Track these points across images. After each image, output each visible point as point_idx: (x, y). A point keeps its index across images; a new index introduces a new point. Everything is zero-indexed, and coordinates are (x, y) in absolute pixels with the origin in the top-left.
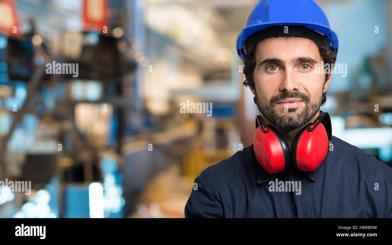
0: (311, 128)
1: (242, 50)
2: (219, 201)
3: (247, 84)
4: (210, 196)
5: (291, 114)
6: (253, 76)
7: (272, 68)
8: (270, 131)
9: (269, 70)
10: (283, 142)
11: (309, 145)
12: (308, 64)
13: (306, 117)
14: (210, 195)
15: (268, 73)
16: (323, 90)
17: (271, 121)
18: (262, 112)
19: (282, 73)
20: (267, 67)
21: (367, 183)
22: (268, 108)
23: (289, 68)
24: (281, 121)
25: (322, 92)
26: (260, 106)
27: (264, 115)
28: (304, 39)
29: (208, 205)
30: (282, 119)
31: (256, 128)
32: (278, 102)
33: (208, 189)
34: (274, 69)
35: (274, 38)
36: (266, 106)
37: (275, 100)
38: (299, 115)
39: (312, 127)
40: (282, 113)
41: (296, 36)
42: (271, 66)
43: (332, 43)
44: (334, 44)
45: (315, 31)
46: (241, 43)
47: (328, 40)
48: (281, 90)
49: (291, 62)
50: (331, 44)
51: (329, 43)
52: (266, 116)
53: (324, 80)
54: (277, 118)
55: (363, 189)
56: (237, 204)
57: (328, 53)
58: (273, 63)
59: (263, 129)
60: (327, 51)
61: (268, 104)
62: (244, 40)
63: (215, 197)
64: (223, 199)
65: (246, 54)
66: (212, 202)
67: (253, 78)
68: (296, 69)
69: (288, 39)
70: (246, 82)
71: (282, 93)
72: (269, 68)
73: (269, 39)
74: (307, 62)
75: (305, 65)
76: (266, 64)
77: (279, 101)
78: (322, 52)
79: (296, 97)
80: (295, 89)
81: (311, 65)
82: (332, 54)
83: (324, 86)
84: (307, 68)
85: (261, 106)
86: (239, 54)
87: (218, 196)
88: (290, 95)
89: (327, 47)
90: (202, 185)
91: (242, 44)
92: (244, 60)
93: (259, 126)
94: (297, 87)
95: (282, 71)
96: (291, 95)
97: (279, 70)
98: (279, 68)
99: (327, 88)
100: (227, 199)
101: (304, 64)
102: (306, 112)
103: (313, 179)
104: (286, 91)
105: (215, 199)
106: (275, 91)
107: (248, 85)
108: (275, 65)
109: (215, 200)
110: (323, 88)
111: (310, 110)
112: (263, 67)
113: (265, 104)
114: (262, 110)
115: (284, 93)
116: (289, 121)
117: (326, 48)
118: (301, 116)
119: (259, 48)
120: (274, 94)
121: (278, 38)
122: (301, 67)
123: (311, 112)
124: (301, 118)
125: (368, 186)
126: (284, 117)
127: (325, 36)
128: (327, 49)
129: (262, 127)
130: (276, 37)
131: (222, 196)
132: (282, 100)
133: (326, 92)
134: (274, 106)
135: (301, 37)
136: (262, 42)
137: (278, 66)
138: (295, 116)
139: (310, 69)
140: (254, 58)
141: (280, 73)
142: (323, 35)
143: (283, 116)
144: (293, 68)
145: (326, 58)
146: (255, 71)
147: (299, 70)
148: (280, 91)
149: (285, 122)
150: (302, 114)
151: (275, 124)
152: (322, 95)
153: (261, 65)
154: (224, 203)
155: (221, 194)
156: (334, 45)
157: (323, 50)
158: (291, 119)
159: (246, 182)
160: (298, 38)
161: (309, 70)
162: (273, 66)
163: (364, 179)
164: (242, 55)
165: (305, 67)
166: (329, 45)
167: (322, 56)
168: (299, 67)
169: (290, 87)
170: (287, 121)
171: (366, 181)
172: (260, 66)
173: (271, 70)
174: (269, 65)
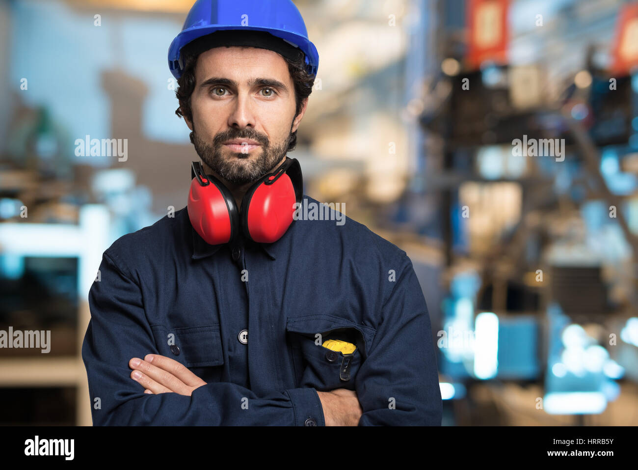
0: (270, 180)
1: (176, 62)
2: (136, 283)
3: (180, 113)
4: (123, 276)
5: (242, 161)
6: (190, 102)
7: (218, 92)
8: (211, 183)
9: (214, 94)
10: (229, 199)
11: (267, 204)
12: (271, 88)
13: (264, 166)
14: (122, 274)
15: (214, 99)
16: (292, 128)
17: (213, 169)
18: (201, 156)
19: (233, 99)
20: (212, 89)
21: (353, 263)
22: (210, 150)
23: (244, 93)
24: (227, 170)
25: (290, 131)
26: (198, 146)
27: (204, 160)
28: (268, 51)
29: (120, 288)
30: (228, 167)
31: (192, 179)
32: (225, 142)
33: (121, 266)
34: (222, 93)
35: (224, 48)
36: (208, 147)
37: (220, 140)
38: (253, 164)
39: (272, 178)
40: (229, 158)
41: (256, 47)
42: (217, 89)
43: (309, 59)
44: (312, 61)
45: (284, 40)
46: (175, 52)
47: (303, 54)
48: (230, 124)
49: (246, 84)
50: (307, 61)
51: (304, 59)
52: (206, 161)
53: (294, 113)
54: (222, 164)
55: (346, 271)
56: (162, 287)
57: (302, 73)
58: (221, 85)
59: (201, 180)
60: (301, 71)
61: (210, 143)
62: (180, 49)
63: (132, 278)
64: (141, 279)
65: (182, 69)
66: (126, 285)
67: (191, 104)
68: (253, 95)
69: (245, 50)
70: (180, 110)
71: (232, 129)
72: (215, 91)
73: (217, 49)
74: (270, 86)
75: (267, 89)
76: (211, 85)
77: (227, 141)
78: (293, 72)
79: (249, 137)
80: (249, 125)
81: (275, 90)
82: (308, 75)
83: (293, 122)
84: (270, 95)
85: (200, 146)
86: (171, 68)
87: (135, 276)
88: (241, 132)
89: (301, 66)
90: (112, 260)
91: (177, 54)
92: (179, 77)
93: (195, 176)
94: (253, 122)
95: (233, 96)
96: (243, 132)
97: (230, 95)
98: (229, 92)
99: (298, 125)
100: (147, 280)
101: (265, 88)
102: (265, 159)
103: (273, 256)
104: (237, 127)
105: (131, 279)
106: (222, 125)
107: (182, 115)
108: (222, 87)
109: (131, 281)
110: (292, 126)
111: (270, 156)
112: (205, 90)
113: (207, 144)
114: (201, 153)
115: (235, 130)
116: (239, 171)
117: (299, 66)
118: (257, 165)
119: (202, 61)
120: (220, 130)
121: (230, 49)
122: (261, 92)
123: (272, 159)
124: (257, 168)
125: (354, 267)
126: (232, 164)
127: (298, 49)
128: (301, 69)
129: (200, 178)
130: (228, 47)
131: (140, 276)
132: (231, 140)
133: (296, 131)
134: (219, 147)
135: (263, 48)
136: (206, 52)
137: (228, 89)
138: (247, 165)
139: (274, 96)
140: (194, 75)
141: (230, 100)
142: (296, 46)
143: (231, 162)
144: (249, 92)
145: (299, 80)
146: (194, 95)
147: (258, 96)
148: (228, 125)
149: (233, 172)
150: (258, 162)
151: (219, 173)
152: (289, 135)
153: (203, 86)
154: (144, 286)
155: (139, 273)
156: (312, 63)
157: (295, 68)
158: (241, 169)
159: (176, 258)
160: (259, 50)
161: (273, 98)
162: (221, 88)
163: (348, 257)
164: (176, 71)
165: (267, 92)
166: (304, 63)
167: (293, 78)
168: (258, 93)
169: (243, 120)
170: (235, 171)
171: (352, 260)
172: (202, 88)
173: (218, 94)
174: (215, 87)
